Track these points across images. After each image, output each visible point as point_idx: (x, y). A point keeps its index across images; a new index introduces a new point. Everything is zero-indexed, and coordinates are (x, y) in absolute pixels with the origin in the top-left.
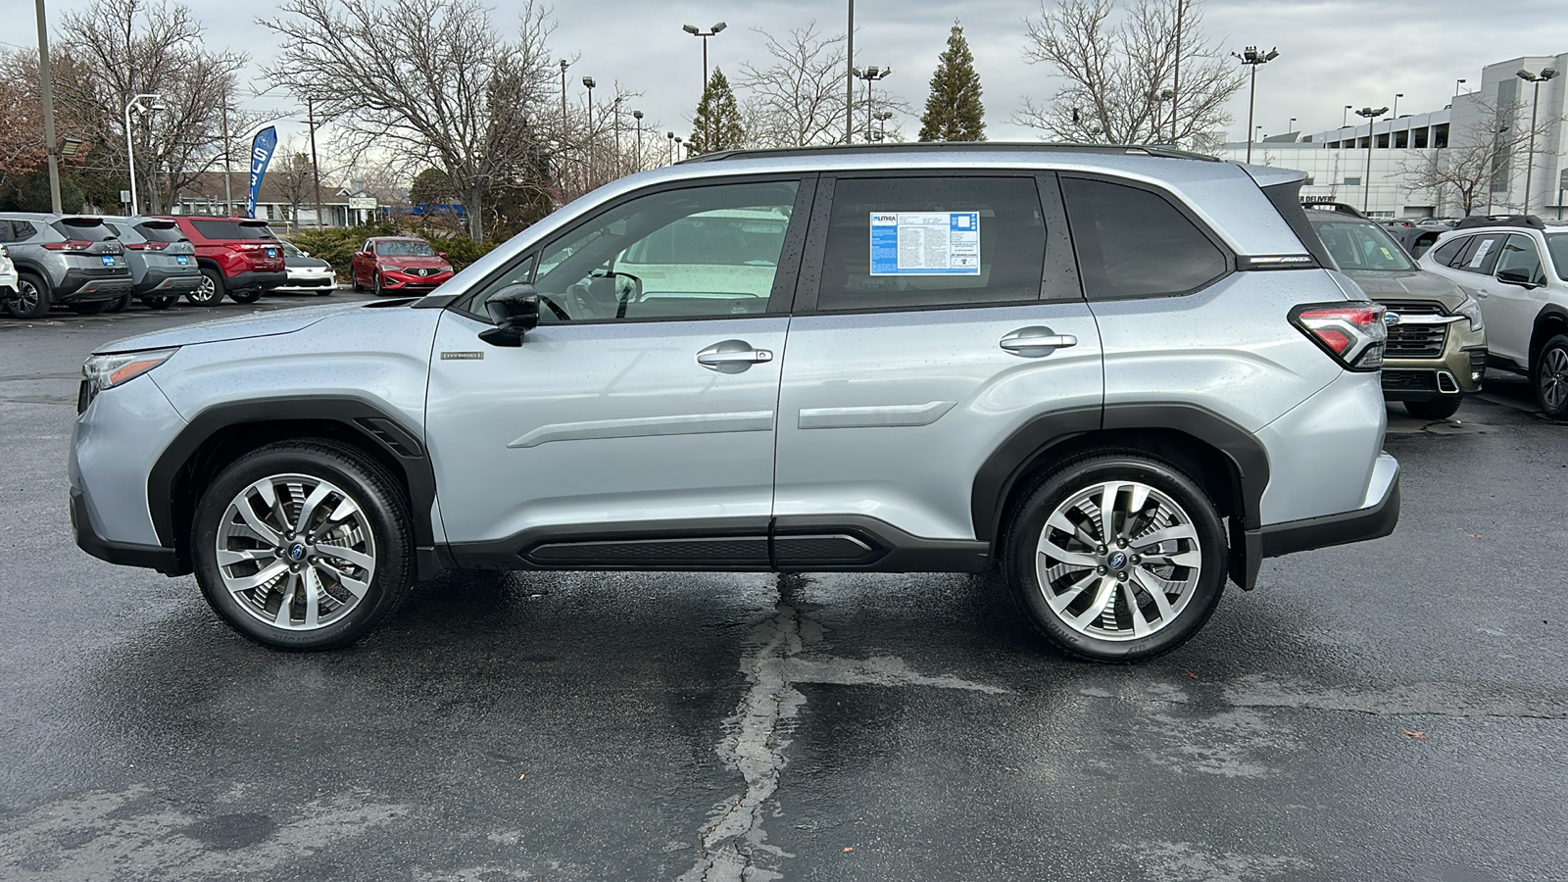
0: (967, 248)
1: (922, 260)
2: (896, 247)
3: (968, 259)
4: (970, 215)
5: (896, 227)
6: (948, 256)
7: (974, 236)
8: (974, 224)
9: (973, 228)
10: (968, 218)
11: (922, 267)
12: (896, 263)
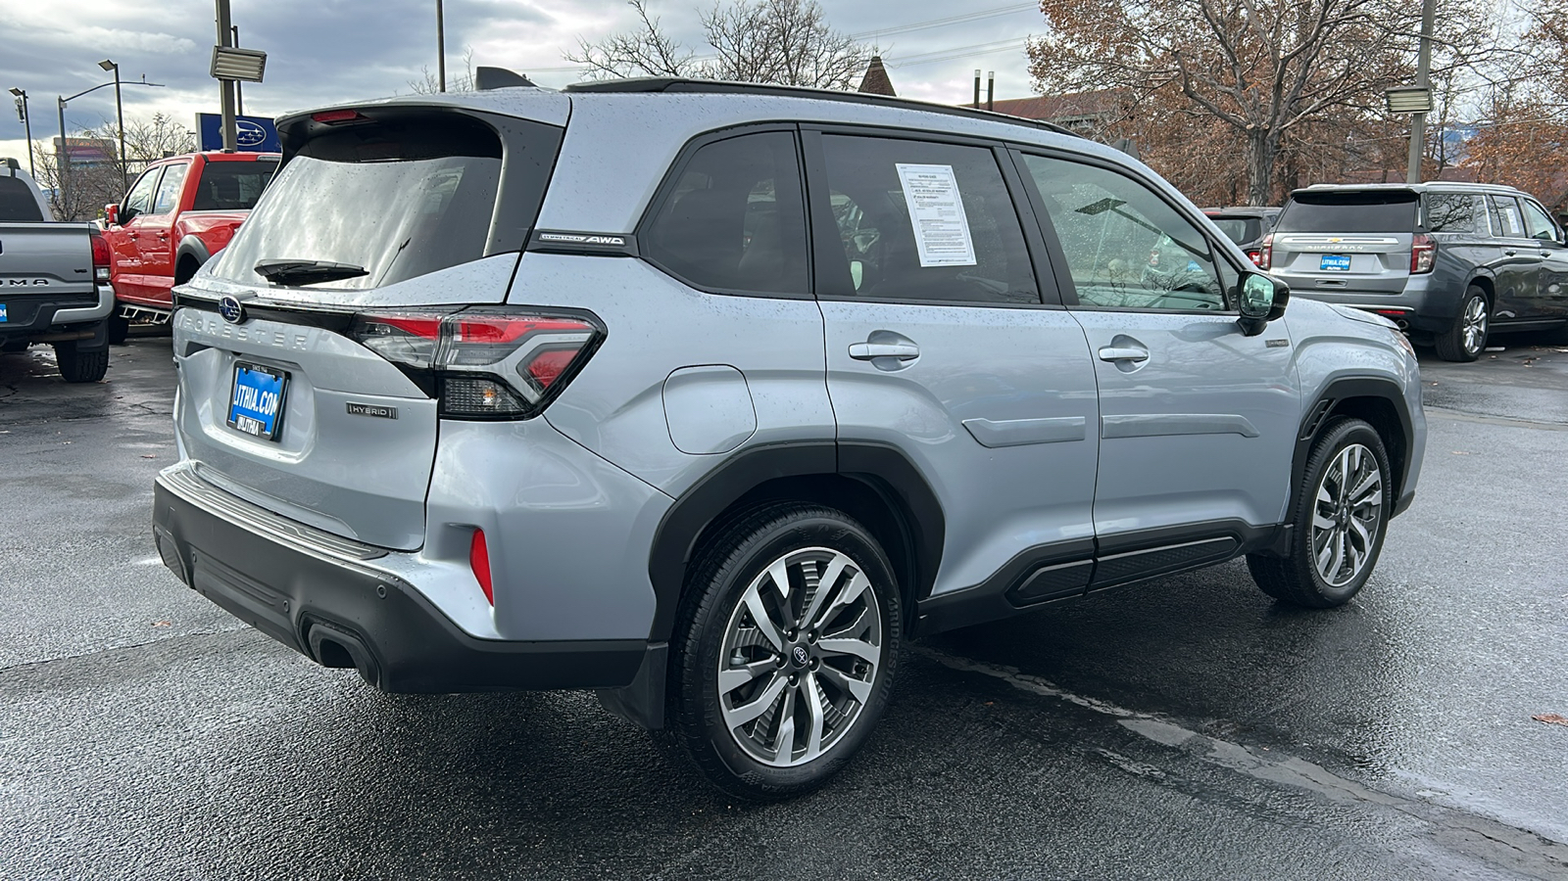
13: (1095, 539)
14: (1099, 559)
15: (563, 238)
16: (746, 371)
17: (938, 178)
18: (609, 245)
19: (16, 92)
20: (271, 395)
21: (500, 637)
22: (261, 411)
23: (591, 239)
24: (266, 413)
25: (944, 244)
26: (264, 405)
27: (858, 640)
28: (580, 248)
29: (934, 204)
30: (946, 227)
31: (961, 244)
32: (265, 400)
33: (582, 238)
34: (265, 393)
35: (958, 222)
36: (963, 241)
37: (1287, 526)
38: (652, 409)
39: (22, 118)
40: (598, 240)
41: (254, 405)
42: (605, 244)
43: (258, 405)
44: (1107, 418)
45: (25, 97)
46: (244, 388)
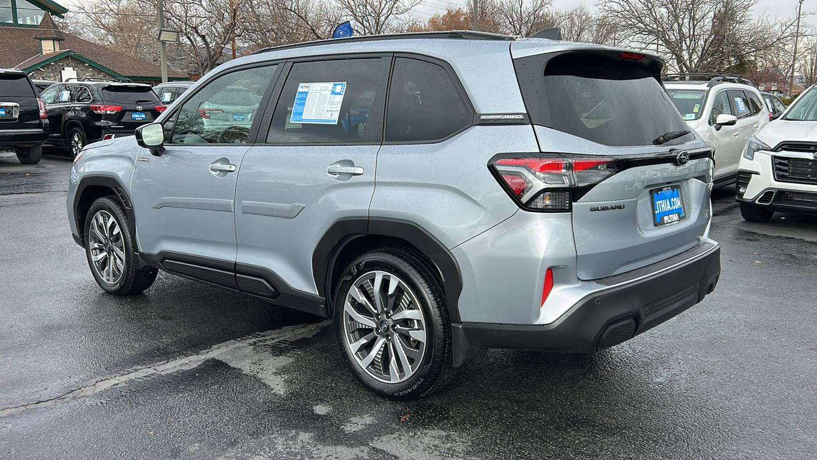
0: (335, 106)
1: (313, 114)
2: (304, 105)
3: (334, 113)
4: (342, 84)
5: (308, 92)
6: (325, 111)
7: (340, 99)
8: (342, 90)
9: (341, 93)
10: (341, 86)
11: (312, 118)
12: (302, 115)
20: (675, 198)
22: (674, 208)
24: (677, 208)
26: (674, 205)
32: (673, 202)
34: (672, 199)
41: (669, 207)
43: (671, 206)
46: (659, 202)
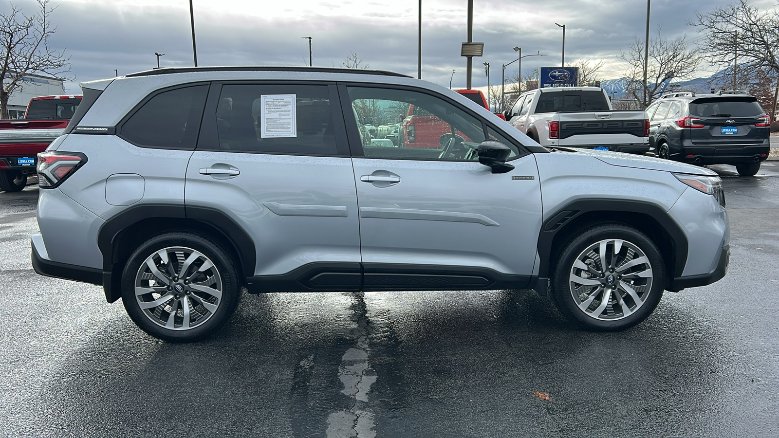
13: (361, 264)
14: (365, 274)
15: (85, 129)
16: (145, 177)
17: (285, 100)
18: (102, 131)
19: (486, 64)
21: (49, 260)
23: (95, 129)
25: (278, 128)
27: (209, 287)
28: (88, 132)
29: (278, 111)
30: (281, 121)
31: (290, 128)
33: (91, 129)
35: (290, 119)
36: (291, 127)
37: (540, 278)
38: (101, 188)
39: (487, 75)
40: (97, 129)
42: (100, 130)
44: (362, 208)
45: (489, 66)
